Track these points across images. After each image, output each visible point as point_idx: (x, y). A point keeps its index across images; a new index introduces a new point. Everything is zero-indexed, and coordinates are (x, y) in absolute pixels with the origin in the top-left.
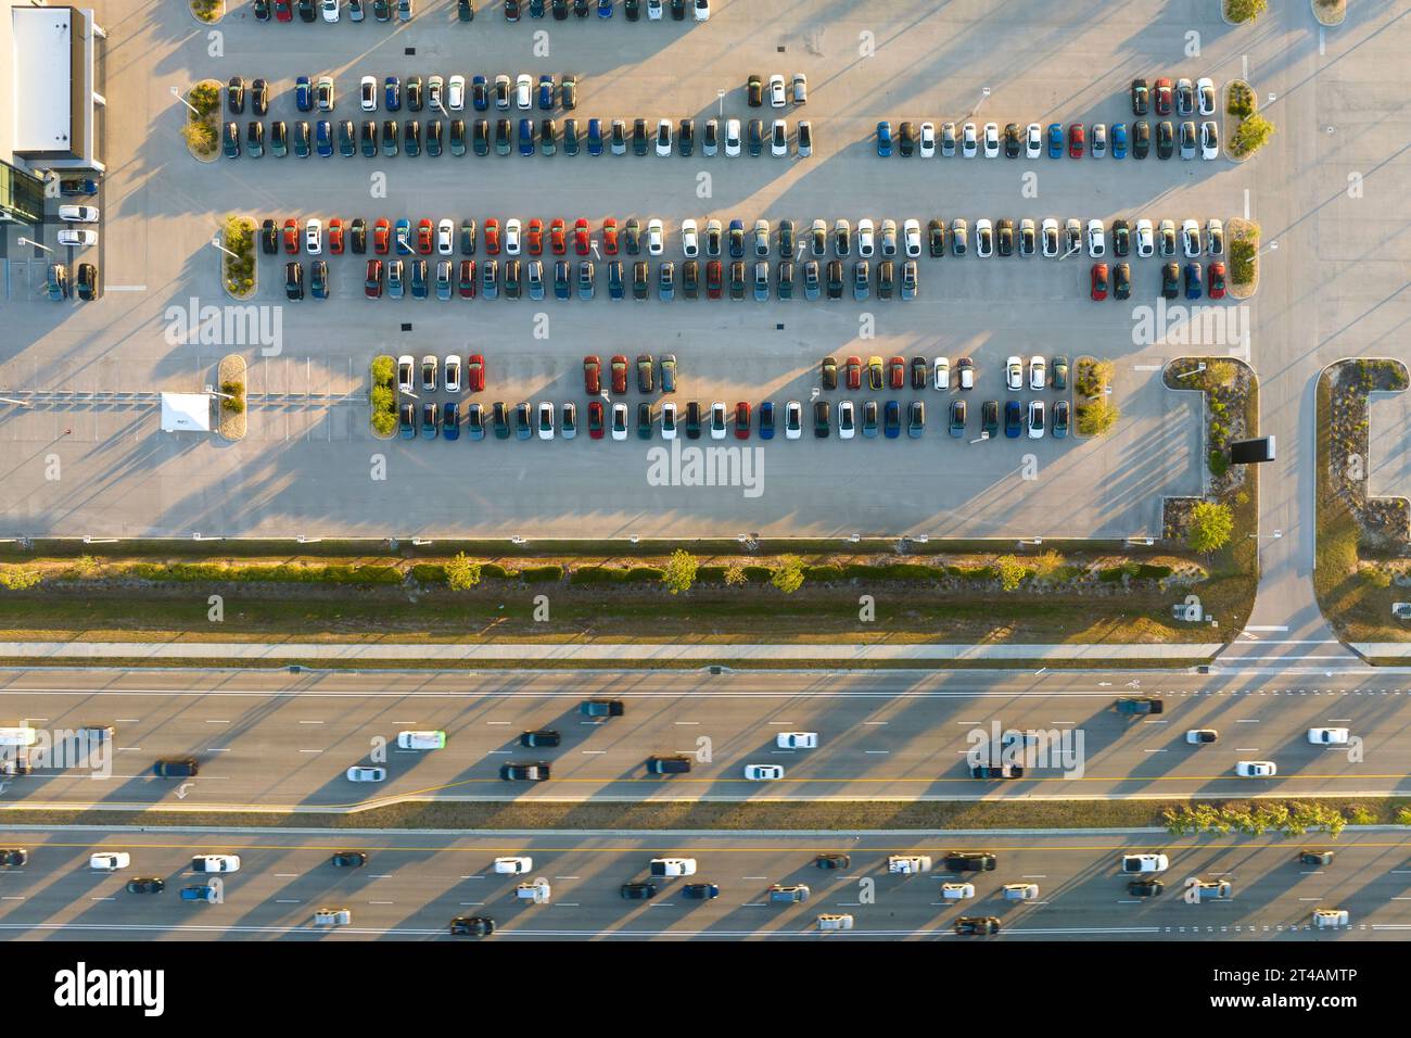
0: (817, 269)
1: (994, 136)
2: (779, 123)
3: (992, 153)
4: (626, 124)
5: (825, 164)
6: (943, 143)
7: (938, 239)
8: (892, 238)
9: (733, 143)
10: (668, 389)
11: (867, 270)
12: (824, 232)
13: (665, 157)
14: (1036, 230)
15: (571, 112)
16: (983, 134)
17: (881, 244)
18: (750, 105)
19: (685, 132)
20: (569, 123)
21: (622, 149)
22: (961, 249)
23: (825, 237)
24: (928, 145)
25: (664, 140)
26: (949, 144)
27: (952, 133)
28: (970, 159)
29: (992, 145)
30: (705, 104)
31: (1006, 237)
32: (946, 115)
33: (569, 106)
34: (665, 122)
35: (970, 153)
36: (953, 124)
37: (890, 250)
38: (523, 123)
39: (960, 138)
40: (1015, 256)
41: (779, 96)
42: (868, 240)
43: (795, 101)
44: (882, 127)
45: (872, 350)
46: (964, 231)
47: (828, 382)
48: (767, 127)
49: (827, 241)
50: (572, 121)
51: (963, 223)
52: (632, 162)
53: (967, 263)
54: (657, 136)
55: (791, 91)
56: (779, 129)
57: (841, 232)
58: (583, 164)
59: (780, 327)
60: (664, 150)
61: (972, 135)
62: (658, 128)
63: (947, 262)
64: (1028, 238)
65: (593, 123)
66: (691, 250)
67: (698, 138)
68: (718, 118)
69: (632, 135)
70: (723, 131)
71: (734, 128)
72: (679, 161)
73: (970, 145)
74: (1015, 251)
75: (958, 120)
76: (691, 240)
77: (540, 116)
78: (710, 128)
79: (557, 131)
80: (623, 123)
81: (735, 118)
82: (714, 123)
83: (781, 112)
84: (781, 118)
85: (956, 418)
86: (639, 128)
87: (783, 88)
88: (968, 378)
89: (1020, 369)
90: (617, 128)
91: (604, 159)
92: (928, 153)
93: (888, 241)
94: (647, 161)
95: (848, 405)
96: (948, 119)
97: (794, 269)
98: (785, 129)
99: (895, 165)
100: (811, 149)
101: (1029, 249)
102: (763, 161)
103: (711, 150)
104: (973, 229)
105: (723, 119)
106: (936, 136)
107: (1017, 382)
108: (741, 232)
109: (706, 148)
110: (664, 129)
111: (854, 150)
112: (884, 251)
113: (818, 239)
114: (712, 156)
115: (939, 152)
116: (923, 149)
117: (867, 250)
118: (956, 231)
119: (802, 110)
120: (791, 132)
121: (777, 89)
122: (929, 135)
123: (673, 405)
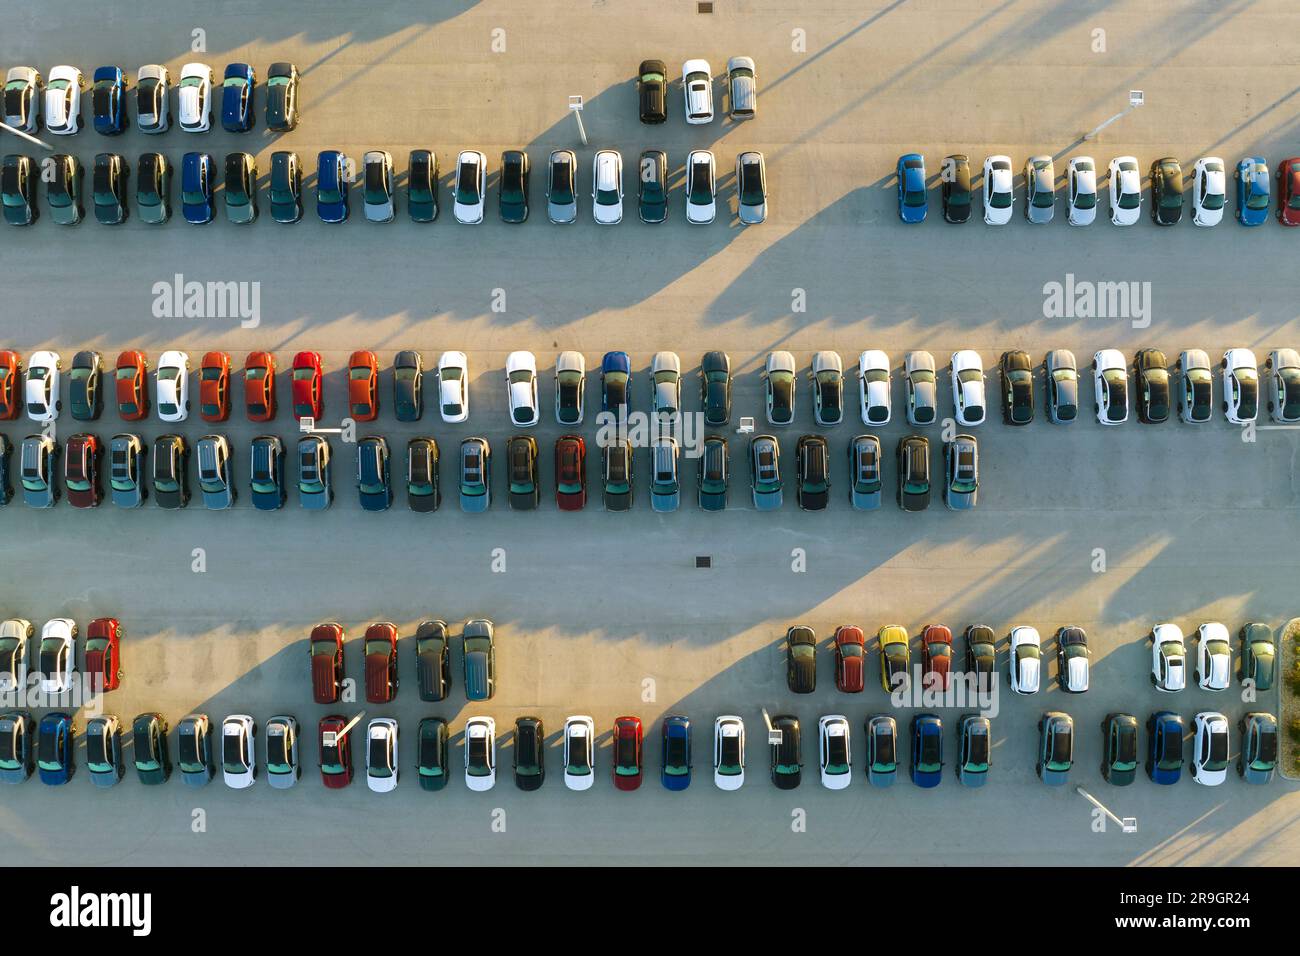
0: (776, 454)
1: (1133, 183)
2: (701, 157)
3: (1128, 217)
4: (394, 160)
5: (791, 237)
6: (1029, 195)
7: (1021, 391)
8: (928, 391)
9: (608, 198)
10: (479, 691)
11: (878, 455)
12: (790, 378)
13: (472, 226)
14: (1214, 370)
15: (287, 136)
16: (1108, 176)
17: (905, 400)
18: (642, 120)
19: (512, 174)
20: (280, 159)
21: (386, 210)
22: (1067, 413)
23: (793, 388)
24: (1000, 201)
25: (468, 193)
26: (1043, 199)
27: (1048, 178)
28: (1082, 227)
29: (1128, 201)
30: (553, 120)
31: (1157, 389)
32: (1033, 140)
33: (282, 127)
34: (469, 158)
35: (1085, 217)
36: (1048, 158)
37: (925, 414)
38: (191, 159)
39: (1063, 183)
40: (1171, 422)
41: (701, 102)
42: (880, 393)
43: (732, 111)
44: (908, 164)
45: (886, 608)
46: (1072, 375)
47: (800, 679)
48: (676, 163)
49: (797, 394)
50: (284, 155)
51: (1067, 356)
52: (408, 233)
53: (1078, 433)
54: (455, 182)
55: (725, 89)
56: (702, 169)
57: (825, 377)
58: (310, 240)
59: (704, 562)
60: (469, 213)
61: (1089, 182)
62: (458, 168)
63: (1035, 433)
64: (1201, 389)
65: (327, 159)
66: (524, 414)
67: (540, 186)
68: (578, 146)
69: (406, 181)
70: (589, 173)
71: (609, 169)
72: (503, 236)
73: (1085, 201)
74: (1172, 415)
75: (1058, 149)
76: (523, 394)
77: (225, 145)
78: (561, 169)
79: (260, 174)
80: (389, 161)
81: (612, 147)
82: (570, 158)
83: (705, 134)
84: (704, 146)
85: (1054, 749)
86: (419, 164)
87: (708, 85)
88: (1079, 670)
89: (1180, 652)
90: (373, 171)
91: (352, 230)
92: (999, 216)
93: (919, 396)
94: (438, 232)
95: (840, 728)
96: (1040, 147)
97: (729, 452)
98: (713, 169)
99: (932, 240)
100: (765, 209)
101: (1200, 412)
102: (668, 233)
103: (564, 213)
104: (1088, 369)
105: (587, 150)
106: (1016, 181)
107: (1177, 678)
108: (624, 378)
109: (553, 208)
110: (468, 170)
111: (851, 207)
112: (910, 415)
113: (780, 394)
114: (567, 224)
115: (1021, 214)
116: (990, 210)
117: (878, 413)
118: (1057, 374)
119: (746, 127)
120: (724, 173)
121: (696, 88)
122: (1004, 182)
123: (483, 724)
